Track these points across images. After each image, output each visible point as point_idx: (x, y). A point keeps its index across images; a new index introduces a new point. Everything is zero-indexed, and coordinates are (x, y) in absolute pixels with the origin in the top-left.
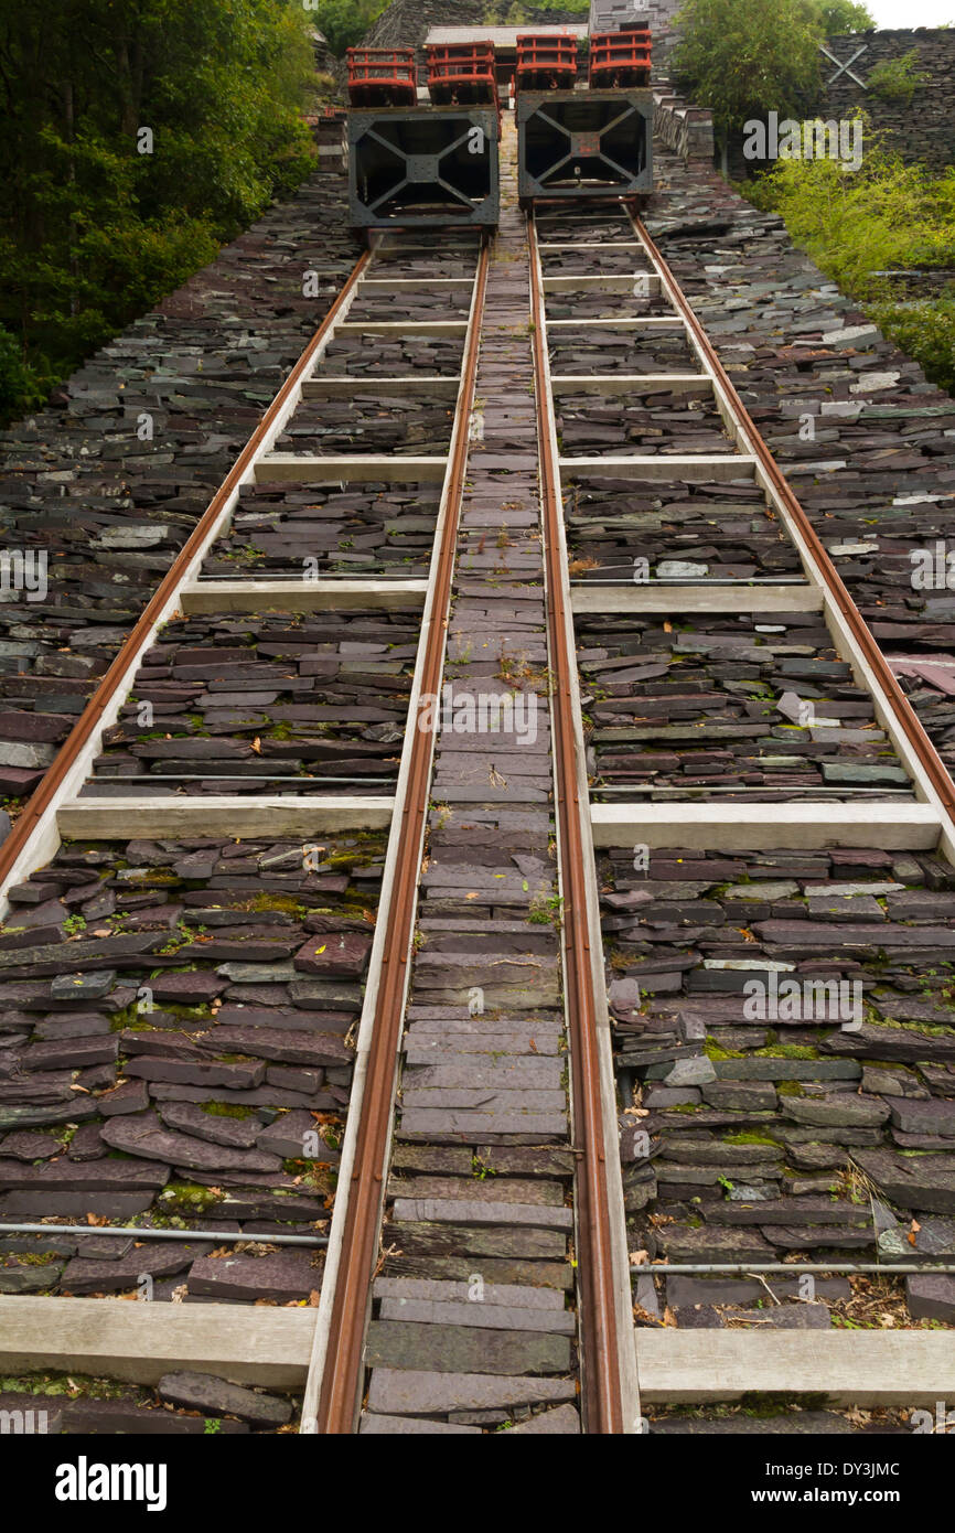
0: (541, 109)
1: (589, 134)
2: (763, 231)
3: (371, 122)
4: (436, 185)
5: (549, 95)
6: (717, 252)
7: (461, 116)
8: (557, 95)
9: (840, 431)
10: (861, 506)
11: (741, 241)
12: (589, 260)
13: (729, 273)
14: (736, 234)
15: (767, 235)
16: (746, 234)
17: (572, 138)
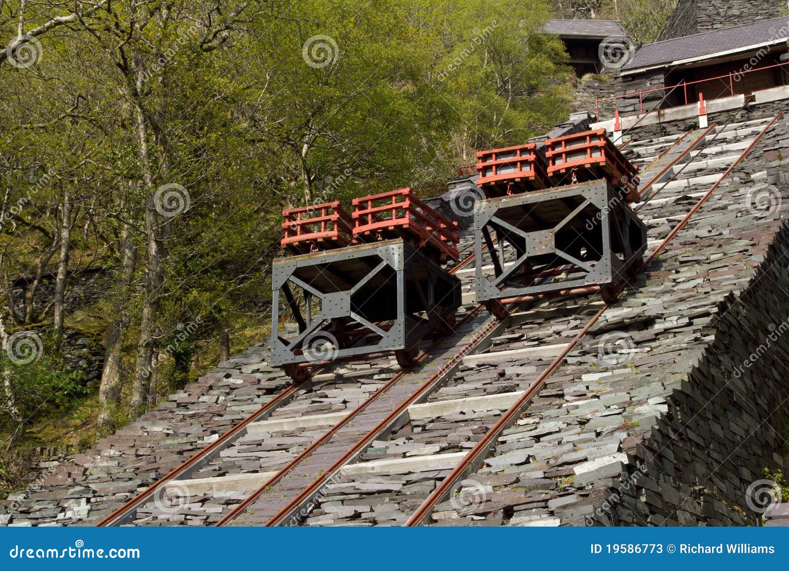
0: (497, 214)
1: (543, 231)
3: (294, 269)
5: (504, 202)
8: (511, 200)
11: (657, 334)
12: (494, 373)
13: (599, 382)
14: (658, 327)
15: (690, 324)
16: (668, 325)
17: (527, 239)
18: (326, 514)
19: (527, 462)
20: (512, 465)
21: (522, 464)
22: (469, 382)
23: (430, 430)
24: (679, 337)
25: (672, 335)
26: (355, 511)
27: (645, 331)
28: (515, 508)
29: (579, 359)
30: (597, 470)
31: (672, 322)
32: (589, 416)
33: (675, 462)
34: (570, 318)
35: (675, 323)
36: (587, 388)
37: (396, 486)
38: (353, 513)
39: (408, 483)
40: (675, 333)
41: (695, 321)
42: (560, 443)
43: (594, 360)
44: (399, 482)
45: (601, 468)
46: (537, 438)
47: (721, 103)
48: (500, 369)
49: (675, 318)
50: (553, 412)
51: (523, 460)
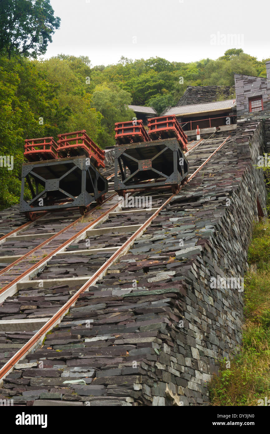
0: (125, 152)
1: (146, 160)
2: (215, 198)
3: (32, 168)
4: (58, 191)
5: (128, 146)
6: (187, 210)
7: (70, 162)
8: (132, 145)
9: (107, 304)
10: (70, 343)
11: (202, 203)
12: (125, 218)
13: (178, 221)
14: (202, 201)
15: (217, 199)
16: (206, 200)
17: (139, 163)
18: (51, 272)
19: (150, 251)
20: (143, 252)
21: (148, 252)
22: (113, 222)
23: (98, 240)
24: (212, 205)
25: (209, 204)
26: (66, 270)
27: (196, 202)
28: (150, 268)
29: (166, 213)
30: (188, 253)
31: (208, 199)
32: (177, 233)
33: (218, 255)
34: (157, 199)
35: (210, 199)
36: (173, 223)
37: (85, 260)
38: (65, 271)
39: (92, 259)
40: (210, 203)
41: (219, 198)
42: (165, 244)
43: (173, 213)
44: (87, 259)
45: (190, 252)
46: (154, 242)
47: (206, 130)
48: (128, 217)
49: (210, 197)
50: (159, 232)
51: (148, 250)
